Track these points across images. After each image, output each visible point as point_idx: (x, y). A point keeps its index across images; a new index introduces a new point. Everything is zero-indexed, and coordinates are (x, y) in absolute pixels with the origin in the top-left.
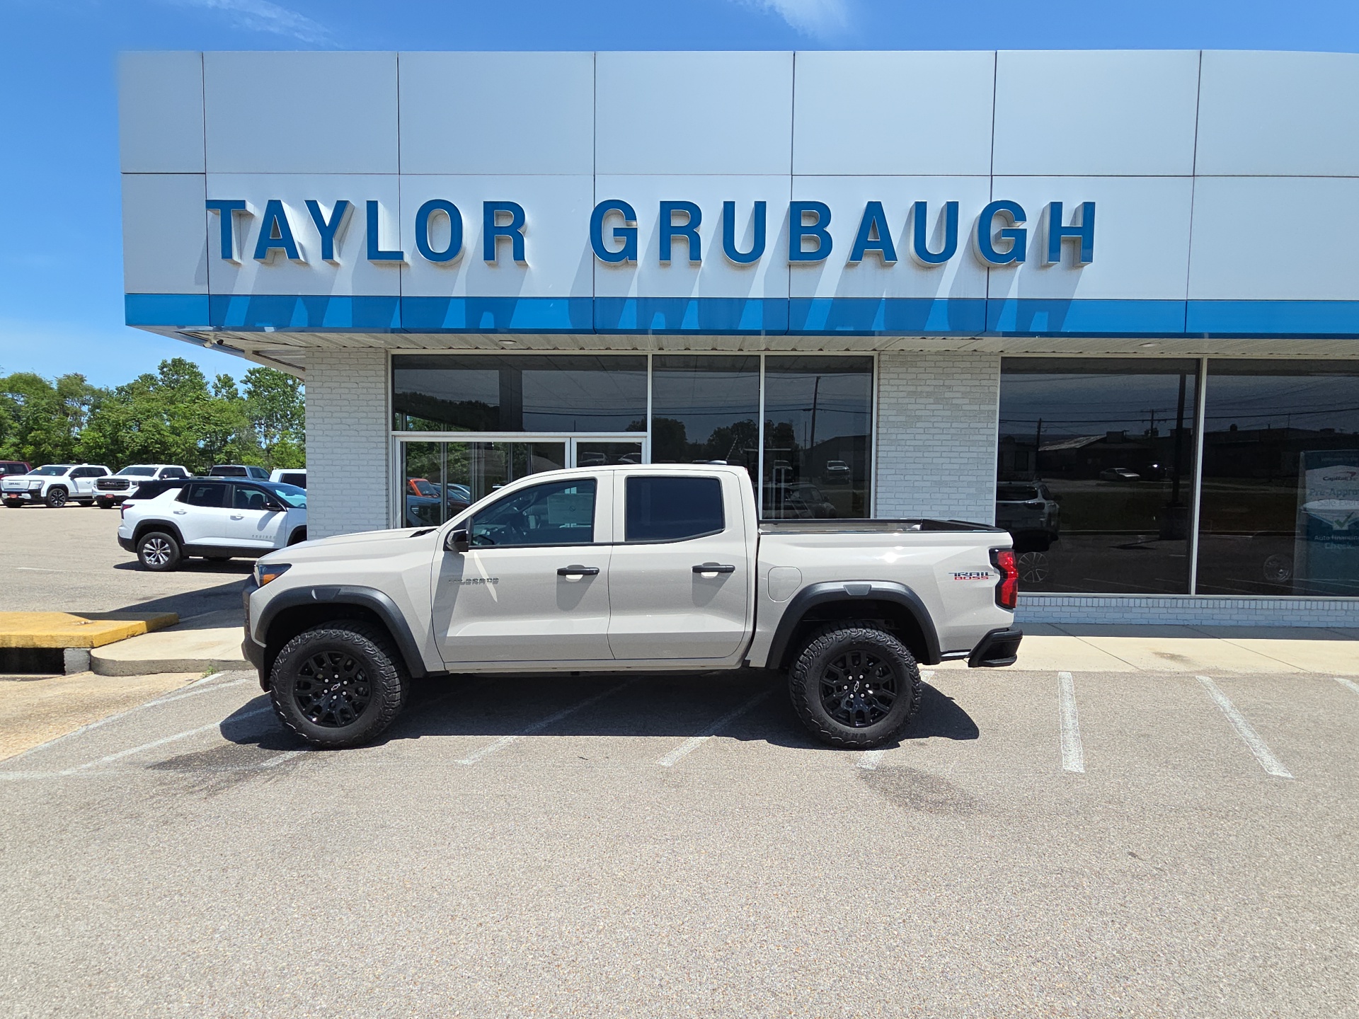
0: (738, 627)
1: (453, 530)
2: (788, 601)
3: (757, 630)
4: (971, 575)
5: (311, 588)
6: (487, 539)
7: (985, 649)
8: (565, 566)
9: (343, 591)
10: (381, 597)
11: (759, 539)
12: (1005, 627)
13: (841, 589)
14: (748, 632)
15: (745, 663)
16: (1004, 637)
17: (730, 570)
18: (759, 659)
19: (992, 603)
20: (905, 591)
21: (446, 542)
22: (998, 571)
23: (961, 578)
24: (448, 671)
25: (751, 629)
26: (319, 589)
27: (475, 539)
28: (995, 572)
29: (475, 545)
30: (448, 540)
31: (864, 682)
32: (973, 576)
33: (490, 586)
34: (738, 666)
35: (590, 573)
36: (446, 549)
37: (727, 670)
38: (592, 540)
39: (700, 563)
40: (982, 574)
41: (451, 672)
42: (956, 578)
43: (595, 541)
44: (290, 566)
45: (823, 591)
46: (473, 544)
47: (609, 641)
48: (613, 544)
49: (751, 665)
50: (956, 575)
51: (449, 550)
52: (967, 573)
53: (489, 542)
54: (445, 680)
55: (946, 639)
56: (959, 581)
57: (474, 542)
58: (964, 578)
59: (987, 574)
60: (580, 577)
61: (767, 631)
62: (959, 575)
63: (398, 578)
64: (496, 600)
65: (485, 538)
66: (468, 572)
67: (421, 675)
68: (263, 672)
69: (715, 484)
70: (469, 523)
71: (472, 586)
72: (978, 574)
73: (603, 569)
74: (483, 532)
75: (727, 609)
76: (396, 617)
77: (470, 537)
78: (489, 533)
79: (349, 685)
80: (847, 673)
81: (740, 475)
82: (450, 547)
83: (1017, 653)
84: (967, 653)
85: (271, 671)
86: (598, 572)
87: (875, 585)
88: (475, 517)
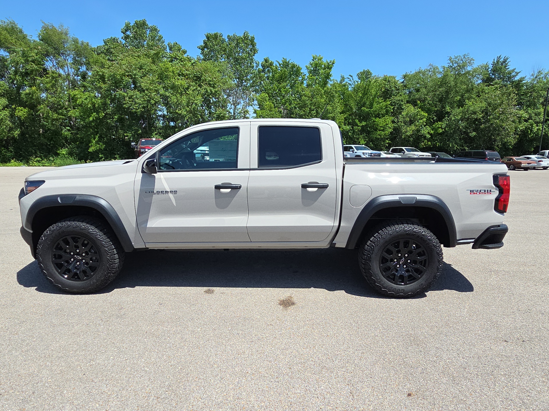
0: (330, 223)
1: (147, 159)
2: (362, 207)
3: (341, 225)
4: (480, 191)
5: (57, 196)
6: (170, 166)
7: (484, 237)
8: (219, 183)
9: (78, 198)
10: (103, 202)
11: (344, 167)
12: (498, 224)
13: (397, 199)
14: (335, 226)
15: (332, 244)
16: (497, 230)
17: (325, 187)
18: (341, 242)
19: (492, 209)
20: (437, 201)
21: (143, 167)
22: (498, 189)
23: (474, 193)
24: (148, 248)
25: (337, 224)
26: (62, 197)
27: (162, 166)
28: (496, 190)
29: (162, 169)
30: (144, 166)
31: (407, 259)
32: (482, 192)
33: (171, 195)
34: (329, 246)
35: (236, 188)
36: (143, 172)
37: (321, 249)
38: (237, 167)
39: (306, 182)
40: (488, 191)
41: (149, 249)
42: (471, 194)
43: (239, 167)
44: (44, 182)
45: (384, 201)
46: (160, 169)
47: (248, 231)
48: (250, 170)
49: (337, 246)
50: (471, 191)
51: (145, 172)
52: (478, 190)
53: (171, 168)
54: (146, 253)
55: (461, 232)
56: (473, 195)
57: (161, 168)
58: (476, 193)
59: (490, 191)
60: (229, 190)
61: (348, 225)
62: (473, 192)
63: (112, 190)
64: (175, 205)
65: (168, 165)
66: (157, 187)
67: (130, 251)
68: (33, 248)
69: (316, 131)
70: (158, 155)
71: (161, 196)
72: (485, 191)
73: (244, 185)
74: (168, 162)
75: (322, 211)
76: (113, 215)
77: (158, 165)
78: (171, 162)
79: (86, 256)
80: (398, 252)
81: (332, 125)
82: (145, 170)
83: (503, 241)
84: (473, 240)
85: (37, 246)
86: (240, 187)
87: (419, 197)
88: (162, 151)
